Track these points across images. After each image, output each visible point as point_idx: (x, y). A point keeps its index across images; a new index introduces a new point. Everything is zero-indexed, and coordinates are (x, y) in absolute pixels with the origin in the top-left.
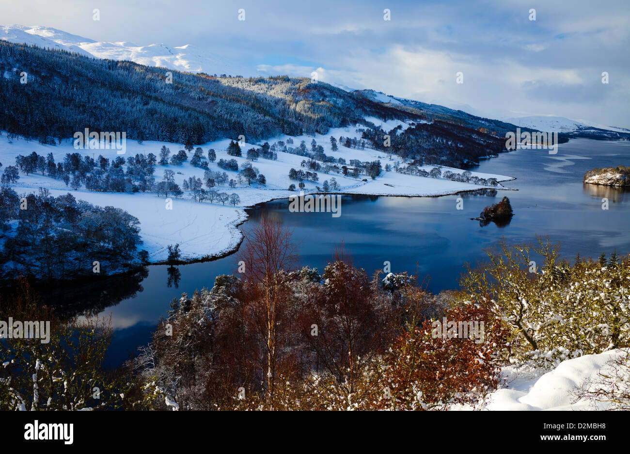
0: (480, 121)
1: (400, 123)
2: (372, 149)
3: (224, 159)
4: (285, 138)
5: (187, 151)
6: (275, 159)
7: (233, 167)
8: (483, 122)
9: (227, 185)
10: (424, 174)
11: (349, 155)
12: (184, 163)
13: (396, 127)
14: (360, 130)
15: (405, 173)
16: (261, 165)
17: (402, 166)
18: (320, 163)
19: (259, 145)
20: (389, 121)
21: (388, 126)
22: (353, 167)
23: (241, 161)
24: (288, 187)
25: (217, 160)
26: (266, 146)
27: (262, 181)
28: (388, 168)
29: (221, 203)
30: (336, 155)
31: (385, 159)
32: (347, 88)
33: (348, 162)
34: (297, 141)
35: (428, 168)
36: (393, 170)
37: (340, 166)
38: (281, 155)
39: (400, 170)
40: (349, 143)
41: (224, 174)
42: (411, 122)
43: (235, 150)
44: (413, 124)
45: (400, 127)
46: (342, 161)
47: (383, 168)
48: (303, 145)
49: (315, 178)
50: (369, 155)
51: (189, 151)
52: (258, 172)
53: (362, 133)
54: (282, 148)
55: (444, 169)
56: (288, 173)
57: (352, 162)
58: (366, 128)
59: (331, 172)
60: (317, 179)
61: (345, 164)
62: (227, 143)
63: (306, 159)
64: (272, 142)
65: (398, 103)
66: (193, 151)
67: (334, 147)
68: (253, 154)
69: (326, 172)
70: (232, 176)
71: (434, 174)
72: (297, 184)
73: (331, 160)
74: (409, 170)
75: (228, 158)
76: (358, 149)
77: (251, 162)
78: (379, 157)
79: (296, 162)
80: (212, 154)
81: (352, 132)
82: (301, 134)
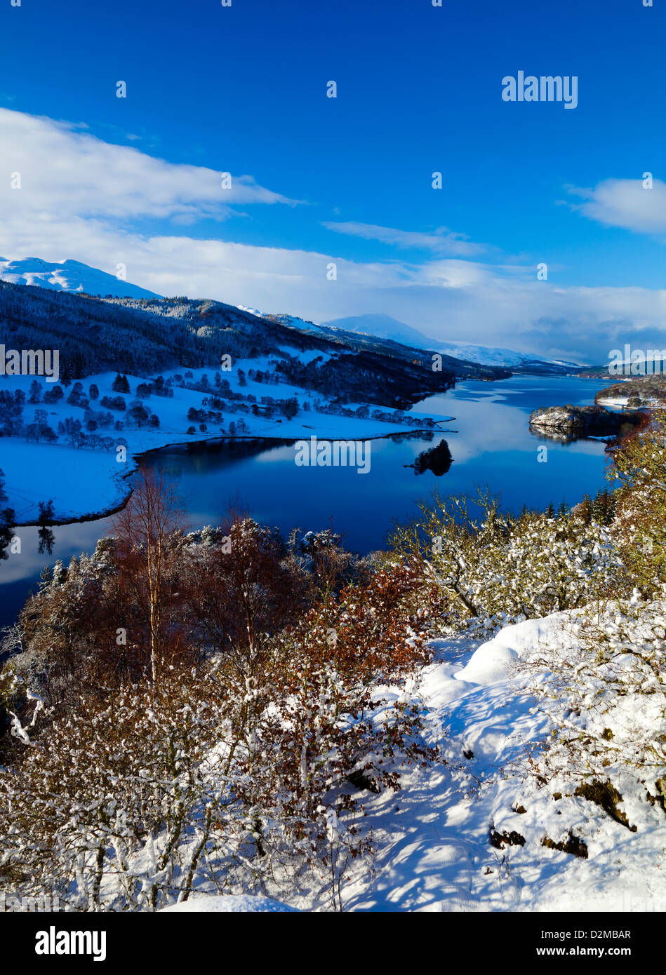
0: (413, 352)
1: (320, 353)
2: (288, 383)
3: (109, 396)
4: (183, 371)
5: (63, 387)
6: (172, 396)
7: (119, 405)
8: (417, 353)
9: (112, 427)
10: (349, 413)
11: (260, 391)
12: (60, 401)
13: (316, 357)
14: (273, 362)
15: (326, 413)
16: (154, 404)
17: (323, 404)
18: (225, 400)
19: (151, 379)
20: (308, 352)
21: (306, 357)
22: (264, 406)
23: (129, 399)
24: (187, 430)
25: (101, 397)
26: (160, 381)
27: (155, 422)
28: (306, 406)
29: (105, 449)
30: (245, 391)
31: (303, 396)
32: (257, 312)
33: (259, 400)
34: (198, 374)
35: (354, 407)
36: (312, 409)
37: (248, 404)
38: (177, 391)
39: (320, 410)
40: (260, 377)
41: (109, 414)
42: (333, 352)
43: (122, 385)
44: (336, 355)
45: (320, 358)
46: (251, 398)
47: (301, 407)
48: (204, 379)
49: (219, 419)
50: (283, 392)
51: (66, 386)
52: (150, 412)
53: (275, 365)
54: (180, 383)
55: (373, 408)
56: (186, 413)
57: (263, 400)
58: (279, 360)
59: (239, 411)
60: (222, 420)
61: (255, 402)
62: (111, 377)
63: (209, 396)
64: (166, 376)
65: (316, 330)
66: (71, 388)
67: (243, 382)
68: (144, 390)
69: (232, 412)
70: (118, 416)
71: (361, 414)
72: (197, 426)
73: (238, 397)
74: (330, 410)
75: (114, 395)
76: (271, 384)
77: (141, 400)
78: (296, 394)
79: (197, 400)
80: (94, 390)
81: (263, 364)
82: (202, 367)
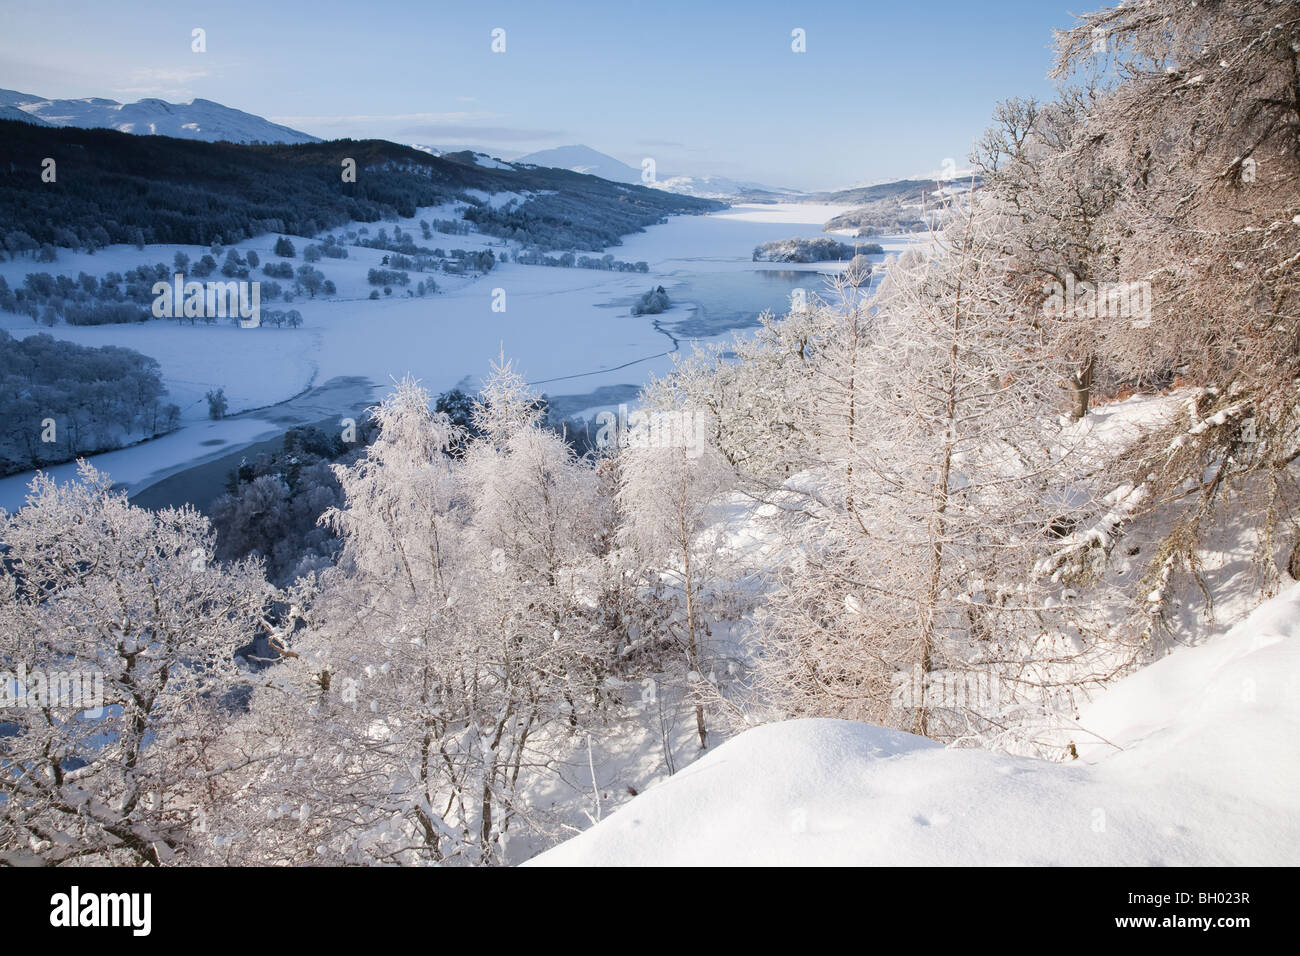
0: (619, 188)
1: (513, 195)
2: (479, 233)
3: (272, 263)
4: (356, 227)
5: (214, 256)
6: (346, 256)
7: (285, 272)
8: (623, 189)
9: (280, 298)
10: (552, 263)
11: (448, 243)
12: (212, 273)
13: (509, 200)
14: (460, 210)
15: (527, 264)
16: (327, 267)
17: (522, 253)
18: (409, 257)
19: (321, 239)
20: (499, 194)
21: (498, 201)
22: (456, 260)
23: (296, 263)
24: (368, 296)
25: (262, 265)
26: (331, 240)
27: (330, 289)
28: (504, 258)
29: (276, 325)
30: (431, 245)
31: (499, 247)
32: (436, 151)
33: (448, 254)
34: (373, 230)
35: (557, 255)
36: (511, 260)
37: (436, 259)
38: (352, 250)
39: (521, 261)
40: (447, 228)
41: (275, 284)
42: (528, 193)
43: (284, 249)
44: (531, 197)
45: (514, 202)
46: (439, 253)
47: (497, 259)
48: (382, 233)
49: (405, 280)
50: (475, 242)
51: (219, 255)
52: (323, 277)
53: (463, 213)
54: (353, 241)
55: (578, 255)
56: (366, 275)
57: (455, 254)
58: (467, 206)
59: (426, 269)
60: (408, 281)
61: (444, 256)
62: (272, 240)
63: (390, 254)
64: (338, 233)
65: (508, 168)
66: (224, 256)
67: (427, 236)
68: (311, 255)
69: (420, 270)
70: (285, 285)
71: (566, 263)
72: (380, 290)
73: (424, 251)
74: (532, 261)
75: (277, 261)
76: (460, 234)
77: (312, 265)
78: (490, 244)
79: (374, 259)
80: (253, 260)
81: (448, 212)
82: (380, 219)
